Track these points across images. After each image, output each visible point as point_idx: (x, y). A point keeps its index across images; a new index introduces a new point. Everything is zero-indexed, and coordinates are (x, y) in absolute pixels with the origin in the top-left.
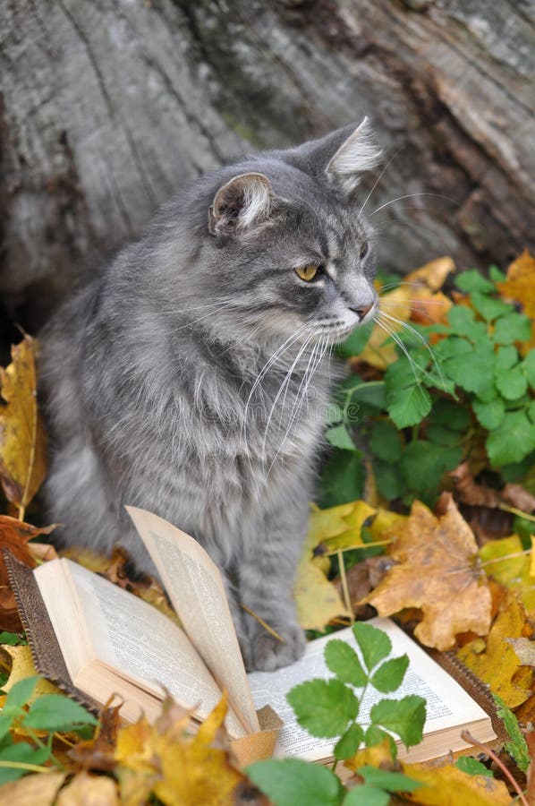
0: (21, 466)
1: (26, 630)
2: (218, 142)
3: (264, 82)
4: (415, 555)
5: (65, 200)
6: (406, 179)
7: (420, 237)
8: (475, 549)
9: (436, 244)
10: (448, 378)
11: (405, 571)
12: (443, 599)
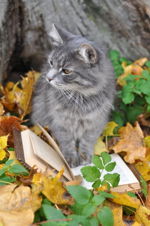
0: (25, 105)
1: (15, 147)
2: (85, 20)
3: (98, 5)
4: (126, 137)
5: (41, 33)
6: (136, 35)
7: (139, 52)
8: (143, 137)
9: (143, 54)
10: (140, 90)
11: (123, 141)
12: (133, 149)
